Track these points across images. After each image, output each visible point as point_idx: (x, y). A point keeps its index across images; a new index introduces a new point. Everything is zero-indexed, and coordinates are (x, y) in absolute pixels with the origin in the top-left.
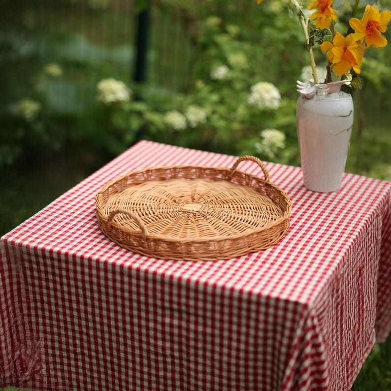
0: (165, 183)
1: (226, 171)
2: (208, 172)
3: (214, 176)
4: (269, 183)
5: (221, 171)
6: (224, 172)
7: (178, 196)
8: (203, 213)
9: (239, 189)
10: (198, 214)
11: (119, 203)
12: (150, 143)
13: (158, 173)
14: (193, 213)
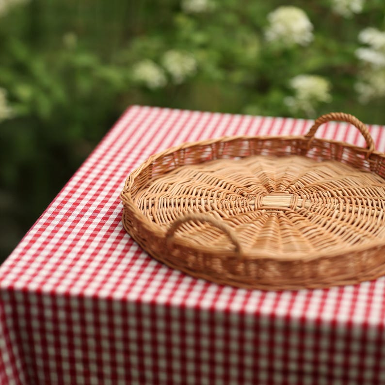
0: (206, 168)
1: (298, 140)
2: (268, 144)
3: (280, 150)
4: (376, 152)
5: (289, 141)
6: (294, 143)
7: (242, 185)
8: (299, 209)
9: (326, 166)
10: (293, 211)
11: (153, 205)
12: (146, 110)
13: (194, 153)
14: (284, 211)
